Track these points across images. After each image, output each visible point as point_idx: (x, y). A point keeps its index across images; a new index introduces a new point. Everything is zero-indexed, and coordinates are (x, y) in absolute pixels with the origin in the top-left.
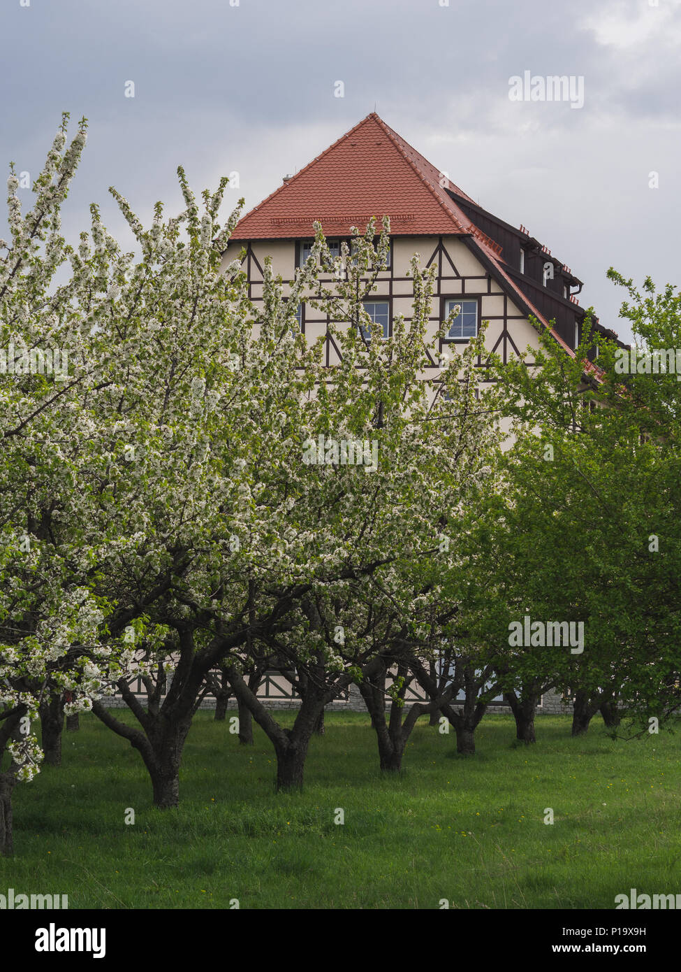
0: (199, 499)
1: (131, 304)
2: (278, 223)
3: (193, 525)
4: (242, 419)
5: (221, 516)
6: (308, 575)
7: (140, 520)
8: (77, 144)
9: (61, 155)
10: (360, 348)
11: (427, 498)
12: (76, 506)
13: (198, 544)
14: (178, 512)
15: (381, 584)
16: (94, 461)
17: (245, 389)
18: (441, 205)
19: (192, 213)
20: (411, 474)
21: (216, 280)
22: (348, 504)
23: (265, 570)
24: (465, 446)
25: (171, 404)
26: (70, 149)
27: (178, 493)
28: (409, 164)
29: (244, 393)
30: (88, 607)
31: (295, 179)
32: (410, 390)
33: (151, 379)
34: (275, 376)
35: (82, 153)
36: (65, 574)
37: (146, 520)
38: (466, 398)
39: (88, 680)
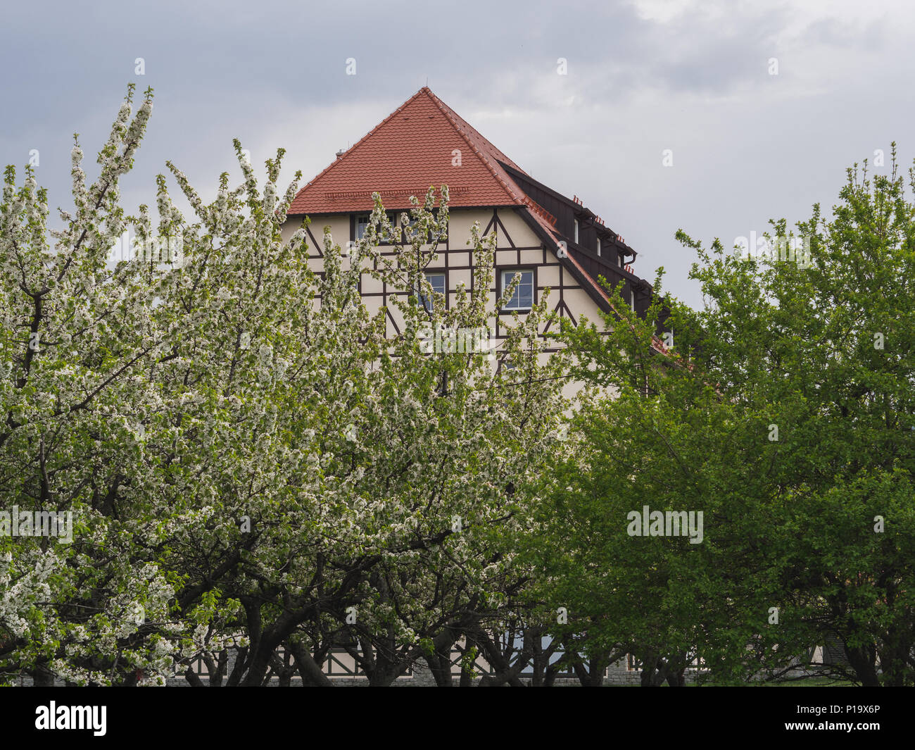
0: (267, 471)
1: (196, 275)
2: (332, 198)
3: (261, 498)
4: (306, 390)
5: (290, 488)
6: (379, 545)
7: (208, 493)
8: (143, 114)
9: (126, 126)
10: (423, 318)
11: (495, 465)
12: (142, 480)
13: (267, 517)
14: (247, 484)
15: (451, 553)
16: (161, 436)
17: (312, 359)
18: (495, 177)
19: (251, 185)
20: (478, 440)
21: (280, 249)
22: (415, 474)
23: (335, 542)
24: (531, 414)
25: (237, 375)
26: (135, 119)
27: (246, 464)
28: (462, 137)
29: (311, 362)
30: (158, 582)
31: (349, 153)
32: (473, 359)
33: (217, 351)
34: (338, 345)
35: (148, 123)
36: (134, 549)
37: (214, 493)
38: (530, 365)
39: (159, 657)
